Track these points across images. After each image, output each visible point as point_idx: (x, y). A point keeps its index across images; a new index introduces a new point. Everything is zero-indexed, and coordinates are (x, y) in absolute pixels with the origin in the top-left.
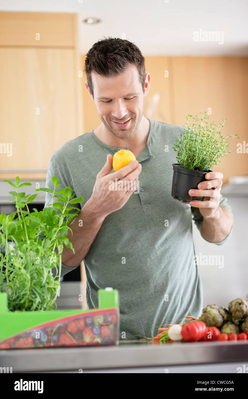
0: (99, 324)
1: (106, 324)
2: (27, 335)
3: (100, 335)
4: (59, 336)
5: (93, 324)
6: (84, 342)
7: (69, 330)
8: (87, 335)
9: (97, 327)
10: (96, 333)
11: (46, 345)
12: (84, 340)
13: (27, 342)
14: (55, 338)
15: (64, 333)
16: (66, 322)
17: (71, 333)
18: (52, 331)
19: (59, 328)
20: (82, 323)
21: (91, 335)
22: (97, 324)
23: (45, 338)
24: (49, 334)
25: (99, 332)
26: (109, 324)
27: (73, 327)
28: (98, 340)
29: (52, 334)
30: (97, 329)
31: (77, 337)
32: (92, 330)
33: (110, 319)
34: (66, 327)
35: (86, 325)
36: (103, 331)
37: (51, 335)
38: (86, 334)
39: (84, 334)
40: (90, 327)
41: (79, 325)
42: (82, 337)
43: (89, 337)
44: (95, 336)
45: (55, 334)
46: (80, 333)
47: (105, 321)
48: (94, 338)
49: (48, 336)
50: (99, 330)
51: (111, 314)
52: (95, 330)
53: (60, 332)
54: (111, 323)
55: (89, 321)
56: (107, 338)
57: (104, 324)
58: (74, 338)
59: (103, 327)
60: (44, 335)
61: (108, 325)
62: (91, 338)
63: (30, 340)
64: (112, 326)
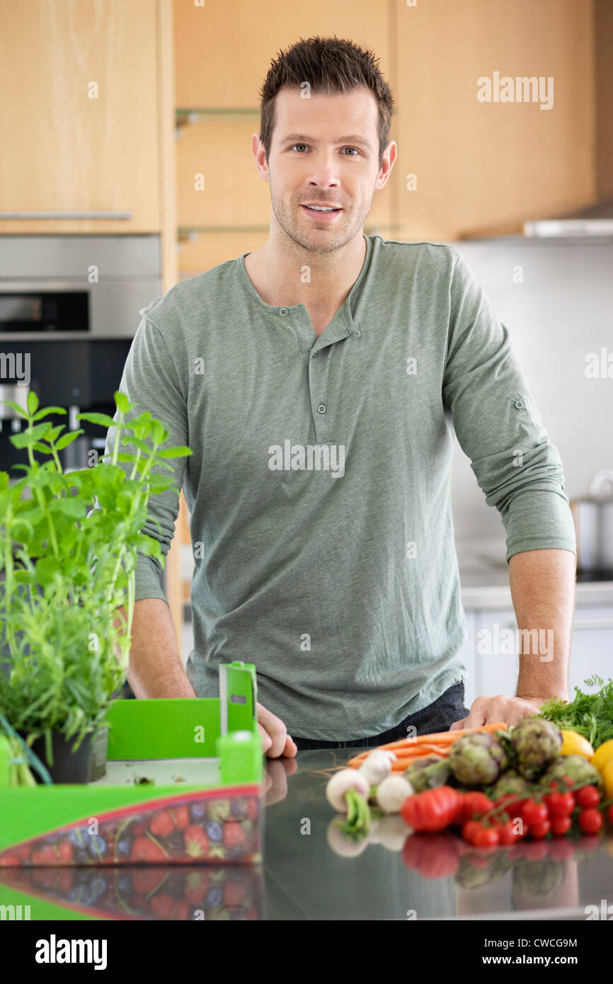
0: (221, 818)
1: (236, 818)
2: (60, 838)
3: (222, 842)
4: (132, 843)
5: (206, 819)
6: (187, 856)
7: (154, 829)
8: (195, 842)
9: (216, 825)
10: (214, 837)
11: (102, 860)
12: (187, 852)
13: (58, 854)
14: (122, 846)
15: (144, 835)
16: (148, 812)
17: (158, 837)
18: (115, 832)
19: (133, 826)
20: (183, 815)
21: (204, 842)
22: (216, 819)
23: (99, 847)
24: (110, 838)
25: (220, 837)
26: (241, 818)
27: (162, 823)
28: (218, 853)
29: (117, 837)
30: (216, 829)
31: (171, 845)
32: (205, 831)
33: (243, 808)
34: (147, 822)
35: (192, 820)
36: (228, 833)
37: (113, 841)
38: (192, 839)
39: (187, 838)
40: (201, 825)
41: (176, 821)
42: (183, 847)
43: (198, 847)
44: (211, 844)
45: (122, 837)
46: (179, 837)
47: (233, 812)
48: (209, 849)
49: (107, 841)
50: (219, 830)
51: (247, 798)
52: (211, 831)
53: (134, 833)
54: (246, 817)
55: (198, 811)
56: (237, 849)
57: (231, 819)
58: (166, 847)
59: (229, 826)
60: (98, 840)
61: (239, 822)
62: (202, 847)
63: (66, 850)
64: (247, 824)
